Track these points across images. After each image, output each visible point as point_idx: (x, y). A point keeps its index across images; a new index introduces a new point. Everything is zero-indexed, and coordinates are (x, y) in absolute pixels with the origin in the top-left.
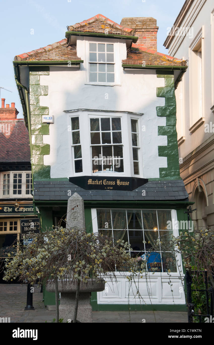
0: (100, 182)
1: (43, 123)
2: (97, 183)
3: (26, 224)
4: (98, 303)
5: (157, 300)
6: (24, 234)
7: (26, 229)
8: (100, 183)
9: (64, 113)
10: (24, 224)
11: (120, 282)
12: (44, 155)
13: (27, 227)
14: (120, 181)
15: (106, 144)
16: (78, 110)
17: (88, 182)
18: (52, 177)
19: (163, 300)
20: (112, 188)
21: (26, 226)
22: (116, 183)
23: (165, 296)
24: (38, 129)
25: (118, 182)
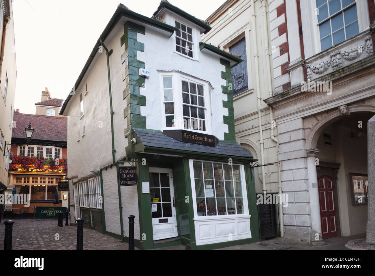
0: (192, 136)
1: (140, 75)
2: (191, 138)
3: (123, 171)
4: (197, 244)
5: (236, 237)
6: (122, 181)
7: (124, 176)
8: (193, 138)
9: (157, 71)
10: (121, 171)
11: (212, 225)
12: (141, 106)
13: (124, 175)
14: (207, 138)
15: (193, 105)
16: (172, 71)
17: (184, 135)
18: (147, 128)
19: (239, 236)
20: (201, 143)
21: (124, 173)
22: (204, 139)
23: (240, 233)
24: (136, 80)
25: (205, 139)
